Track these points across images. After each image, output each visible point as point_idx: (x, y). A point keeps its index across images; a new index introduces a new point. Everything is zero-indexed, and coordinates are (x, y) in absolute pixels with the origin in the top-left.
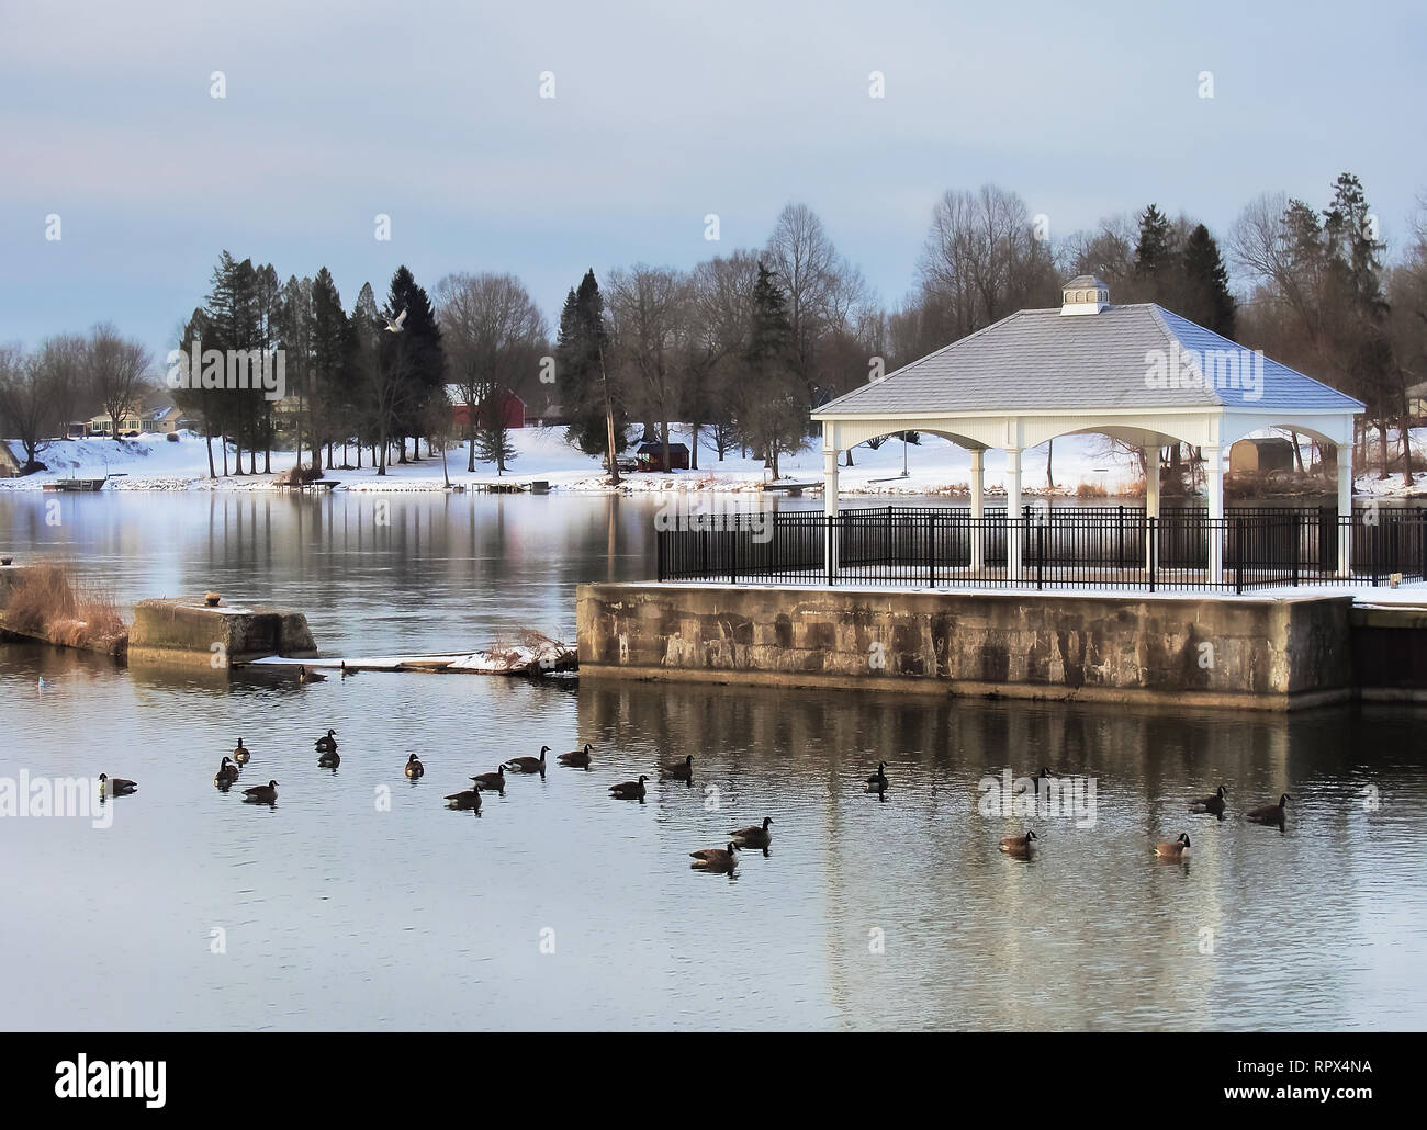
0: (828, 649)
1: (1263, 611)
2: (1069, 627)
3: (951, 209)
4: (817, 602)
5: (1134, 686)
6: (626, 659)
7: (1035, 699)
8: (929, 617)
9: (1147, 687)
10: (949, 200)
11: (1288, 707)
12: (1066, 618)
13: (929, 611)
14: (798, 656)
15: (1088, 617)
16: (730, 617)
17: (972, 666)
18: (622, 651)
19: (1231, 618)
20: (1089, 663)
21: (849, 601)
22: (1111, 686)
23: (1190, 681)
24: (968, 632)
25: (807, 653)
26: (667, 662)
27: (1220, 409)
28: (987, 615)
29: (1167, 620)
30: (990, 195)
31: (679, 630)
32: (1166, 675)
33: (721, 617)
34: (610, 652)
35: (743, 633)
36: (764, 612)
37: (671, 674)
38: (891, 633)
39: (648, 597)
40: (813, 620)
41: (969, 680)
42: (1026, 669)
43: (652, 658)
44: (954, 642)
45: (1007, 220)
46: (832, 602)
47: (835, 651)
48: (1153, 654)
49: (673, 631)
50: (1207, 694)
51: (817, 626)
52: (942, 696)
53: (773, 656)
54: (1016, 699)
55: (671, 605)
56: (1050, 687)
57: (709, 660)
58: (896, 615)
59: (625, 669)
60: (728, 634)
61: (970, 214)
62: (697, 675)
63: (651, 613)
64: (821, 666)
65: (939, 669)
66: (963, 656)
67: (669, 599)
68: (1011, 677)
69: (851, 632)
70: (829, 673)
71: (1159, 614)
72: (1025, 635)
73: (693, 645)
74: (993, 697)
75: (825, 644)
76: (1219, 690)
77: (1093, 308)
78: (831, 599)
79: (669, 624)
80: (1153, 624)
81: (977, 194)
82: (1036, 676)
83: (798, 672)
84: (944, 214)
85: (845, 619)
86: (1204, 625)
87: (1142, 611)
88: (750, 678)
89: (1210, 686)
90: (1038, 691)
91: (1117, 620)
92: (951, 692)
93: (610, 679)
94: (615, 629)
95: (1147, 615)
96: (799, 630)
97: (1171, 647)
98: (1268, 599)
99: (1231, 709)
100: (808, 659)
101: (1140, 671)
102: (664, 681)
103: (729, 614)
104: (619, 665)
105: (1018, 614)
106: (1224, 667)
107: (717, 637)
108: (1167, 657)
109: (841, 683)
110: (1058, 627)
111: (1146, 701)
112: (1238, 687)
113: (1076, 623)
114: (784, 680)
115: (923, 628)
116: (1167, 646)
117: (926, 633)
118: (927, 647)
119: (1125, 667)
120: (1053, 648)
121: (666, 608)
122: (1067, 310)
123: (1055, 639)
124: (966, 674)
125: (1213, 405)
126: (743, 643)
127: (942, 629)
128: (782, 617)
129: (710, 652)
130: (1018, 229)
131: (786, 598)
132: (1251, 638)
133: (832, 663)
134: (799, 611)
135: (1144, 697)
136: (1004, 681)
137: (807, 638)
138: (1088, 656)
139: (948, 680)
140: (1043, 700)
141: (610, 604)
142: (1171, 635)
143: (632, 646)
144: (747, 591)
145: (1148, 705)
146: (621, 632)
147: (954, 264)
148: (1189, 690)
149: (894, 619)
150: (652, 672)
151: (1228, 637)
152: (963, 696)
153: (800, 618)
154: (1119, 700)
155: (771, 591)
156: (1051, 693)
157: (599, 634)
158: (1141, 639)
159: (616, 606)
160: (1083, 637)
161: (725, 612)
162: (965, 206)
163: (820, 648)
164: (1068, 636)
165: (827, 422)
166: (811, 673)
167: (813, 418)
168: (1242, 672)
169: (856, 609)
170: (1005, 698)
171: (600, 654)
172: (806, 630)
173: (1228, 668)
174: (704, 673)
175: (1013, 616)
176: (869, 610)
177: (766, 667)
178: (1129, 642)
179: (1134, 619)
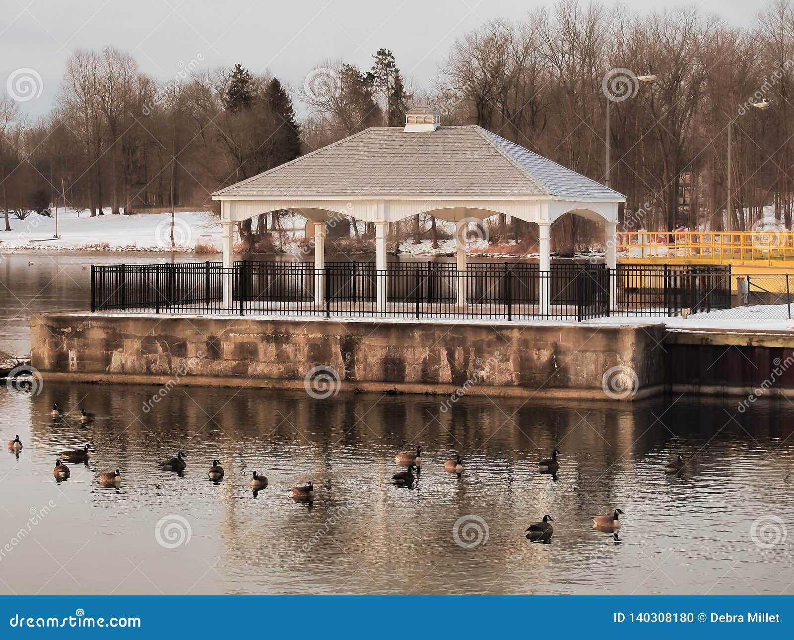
0: (252, 360)
1: (613, 334)
2: (456, 345)
3: (81, 62)
4: (243, 328)
5: (509, 384)
6: (75, 368)
7: (427, 394)
8: (339, 338)
9: (519, 385)
10: (79, 57)
11: (633, 399)
12: (453, 339)
13: (339, 334)
14: (226, 364)
15: (471, 338)
16: (166, 337)
17: (376, 371)
18: (71, 362)
19: (586, 338)
20: (472, 369)
21: (270, 327)
22: (490, 385)
23: (554, 381)
24: (371, 348)
25: (234, 363)
26: (111, 370)
27: (551, 198)
28: (387, 337)
29: (536, 340)
30: (110, 54)
31: (122, 346)
32: (535, 377)
33: (159, 338)
34: (60, 362)
35: (180, 349)
36: (197, 334)
37: (115, 378)
38: (306, 349)
39: (94, 324)
40: (239, 340)
41: (372, 381)
42: (420, 373)
43: (98, 366)
44: (360, 355)
45: (123, 71)
46: (256, 327)
47: (258, 361)
48: (524, 364)
49: (116, 347)
50: (568, 390)
51: (242, 344)
52: (351, 392)
53: (205, 365)
54: (411, 394)
55: (115, 329)
56: (440, 386)
57: (149, 368)
58: (311, 336)
59: (74, 375)
60: (165, 349)
61: (94, 66)
62: (138, 379)
63: (97, 334)
64: (246, 371)
65: (346, 374)
66: (367, 365)
67: (112, 325)
68: (407, 379)
69: (272, 348)
70: (254, 377)
71: (529, 336)
72: (418, 350)
73: (135, 357)
74: (392, 393)
75: (249, 357)
76: (578, 387)
77: (431, 128)
78: (254, 325)
79: (113, 342)
80: (525, 343)
81: (100, 53)
82: (428, 377)
83: (226, 376)
84: (75, 65)
85: (267, 339)
86: (564, 342)
87: (515, 334)
88: (186, 380)
89: (570, 384)
90: (430, 389)
91: (495, 340)
92: (356, 389)
93: (61, 382)
94: (65, 346)
95: (520, 336)
96: (227, 347)
97: (539, 358)
98: (618, 325)
99: (587, 400)
100: (235, 367)
101: (514, 375)
102: (110, 384)
103: (166, 335)
104: (69, 372)
105: (413, 336)
106: (582, 371)
107: (156, 351)
108: (536, 365)
109: (263, 384)
110: (446, 344)
111: (519, 394)
112: (593, 385)
113: (462, 342)
114: (214, 382)
115: (333, 345)
116: (535, 357)
117: (336, 349)
118: (337, 359)
119: (501, 372)
120: (442, 359)
121: (110, 331)
122: (408, 128)
123: (444, 353)
124: (369, 377)
125: (544, 195)
126: (179, 356)
127: (349, 347)
128: (212, 338)
129: (148, 363)
130: (131, 77)
131: (216, 324)
132: (603, 352)
133: (255, 370)
134: (227, 334)
135: (518, 392)
136: (401, 381)
137: (234, 353)
138: (471, 365)
139: (354, 381)
140: (434, 395)
141: (60, 328)
142: (539, 349)
143: (80, 358)
144: (182, 320)
145: (522, 398)
146: (70, 347)
147: (83, 98)
148: (555, 387)
149: (308, 340)
150: (97, 377)
151: (585, 351)
152: (366, 392)
153: (227, 338)
154: (496, 394)
155: (203, 320)
156: (440, 390)
157: (51, 350)
158: (515, 352)
159: (66, 330)
160: (467, 352)
161: (163, 334)
162: (91, 61)
163: (245, 359)
164: (454, 350)
165: (224, 201)
166: (238, 377)
167: (214, 198)
168: (596, 375)
169: (276, 332)
170: (402, 393)
171: (51, 364)
172: (233, 347)
173: (585, 372)
174: (145, 377)
175: (409, 337)
176: (287, 333)
177: (199, 373)
178: (505, 355)
179: (509, 339)
